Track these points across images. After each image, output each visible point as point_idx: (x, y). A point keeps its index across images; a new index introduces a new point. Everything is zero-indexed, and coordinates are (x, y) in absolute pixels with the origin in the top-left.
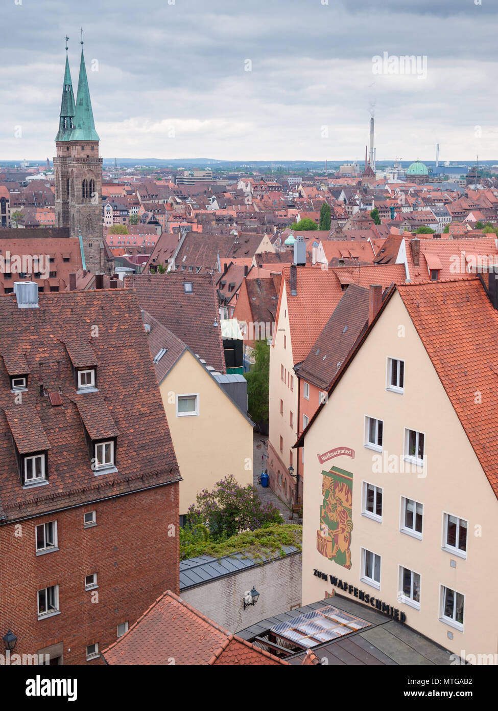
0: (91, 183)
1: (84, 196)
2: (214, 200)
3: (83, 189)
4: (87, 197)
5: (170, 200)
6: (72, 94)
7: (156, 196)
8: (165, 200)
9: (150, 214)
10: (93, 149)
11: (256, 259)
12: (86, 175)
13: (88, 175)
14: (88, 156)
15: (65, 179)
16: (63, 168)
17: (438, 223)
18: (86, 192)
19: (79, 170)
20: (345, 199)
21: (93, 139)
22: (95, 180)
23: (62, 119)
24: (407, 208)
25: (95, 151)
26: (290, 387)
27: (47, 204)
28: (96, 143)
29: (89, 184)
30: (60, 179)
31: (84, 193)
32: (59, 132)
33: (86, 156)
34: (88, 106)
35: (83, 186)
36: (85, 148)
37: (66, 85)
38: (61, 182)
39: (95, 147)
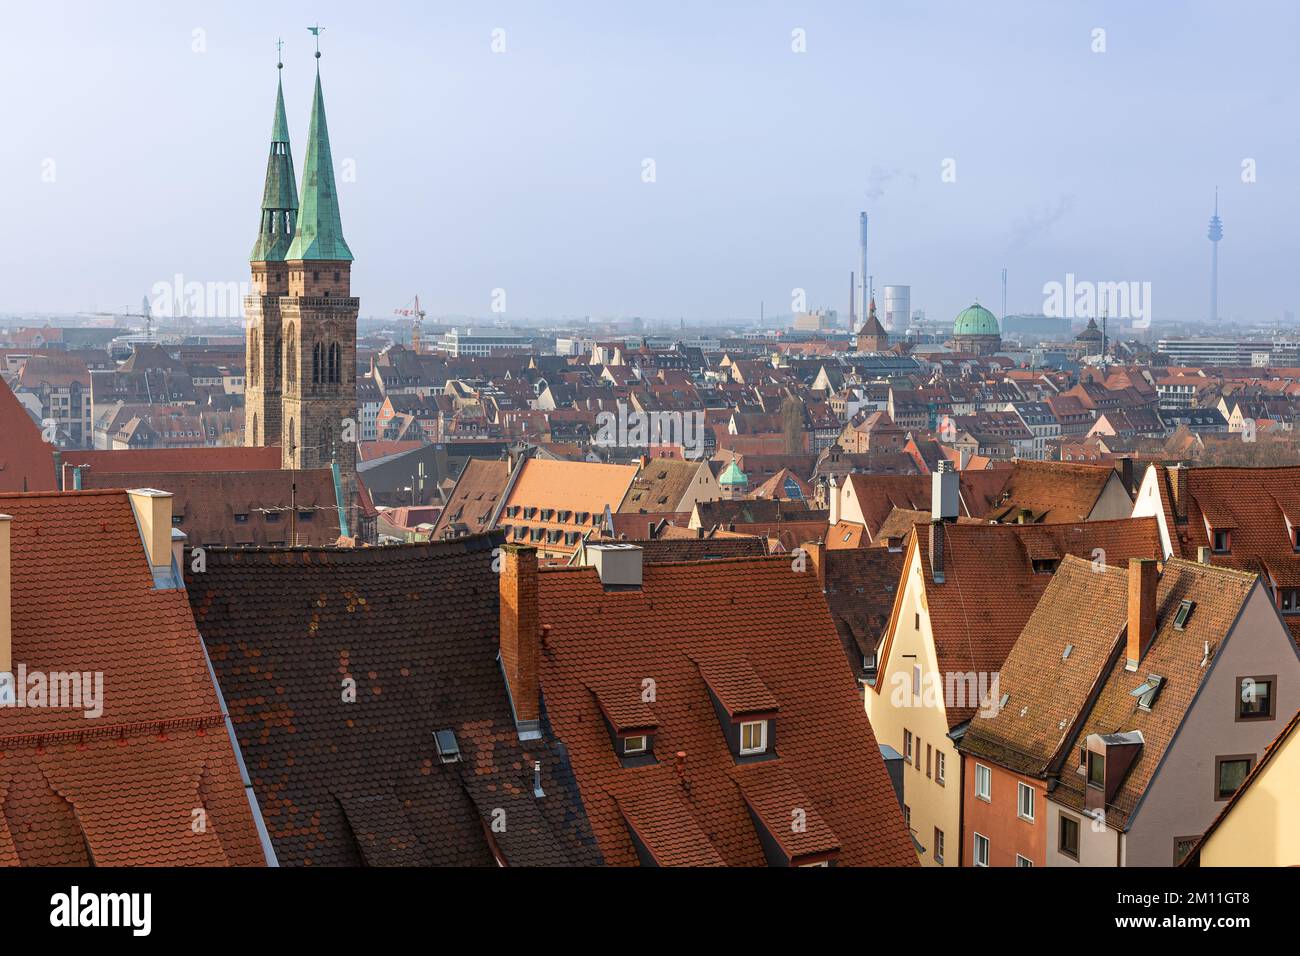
0: (331, 351)
1: (316, 379)
2: (542, 387)
3: (316, 365)
4: (322, 381)
5: (449, 388)
6: (289, 161)
7: (416, 379)
8: (435, 388)
9: (409, 419)
10: (337, 278)
11: (699, 514)
12: (322, 334)
13: (327, 334)
14: (327, 294)
15: (272, 343)
16: (268, 319)
17: (1032, 438)
18: (322, 370)
19: (308, 323)
20: (827, 386)
21: (340, 256)
22: (342, 344)
23: (267, 214)
24: (961, 406)
25: (342, 284)
26: (933, 775)
27: (175, 395)
28: (346, 265)
29: (327, 353)
30: (261, 343)
31: (316, 372)
32: (260, 241)
33: (322, 294)
34: (328, 186)
35: (316, 356)
36: (322, 275)
37: (276, 143)
38: (262, 350)
39: (343, 275)
